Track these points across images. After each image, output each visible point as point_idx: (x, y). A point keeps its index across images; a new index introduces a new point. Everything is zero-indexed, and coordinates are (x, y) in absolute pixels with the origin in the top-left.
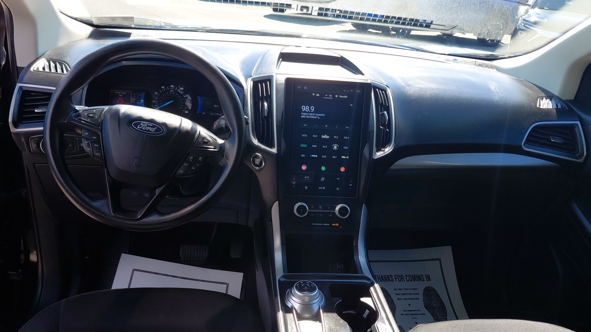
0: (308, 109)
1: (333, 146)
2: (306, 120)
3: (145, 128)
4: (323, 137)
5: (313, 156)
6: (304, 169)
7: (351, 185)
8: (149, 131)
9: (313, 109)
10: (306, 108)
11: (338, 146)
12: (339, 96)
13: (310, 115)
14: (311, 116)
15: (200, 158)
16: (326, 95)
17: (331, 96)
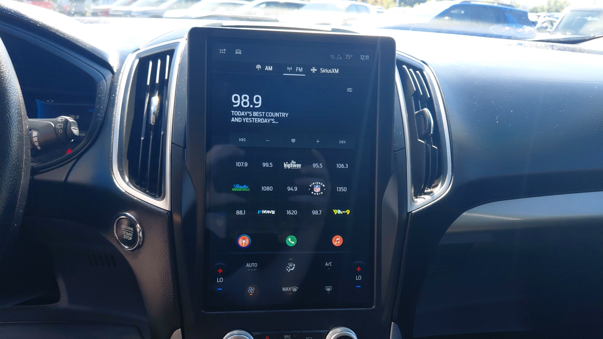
0: (247, 100)
1: (313, 186)
2: (243, 128)
4: (286, 165)
5: (264, 212)
6: (244, 245)
7: (359, 278)
9: (260, 102)
10: (241, 100)
11: (324, 186)
12: (319, 71)
13: (252, 117)
14: (256, 117)
16: (290, 69)
17: (301, 70)
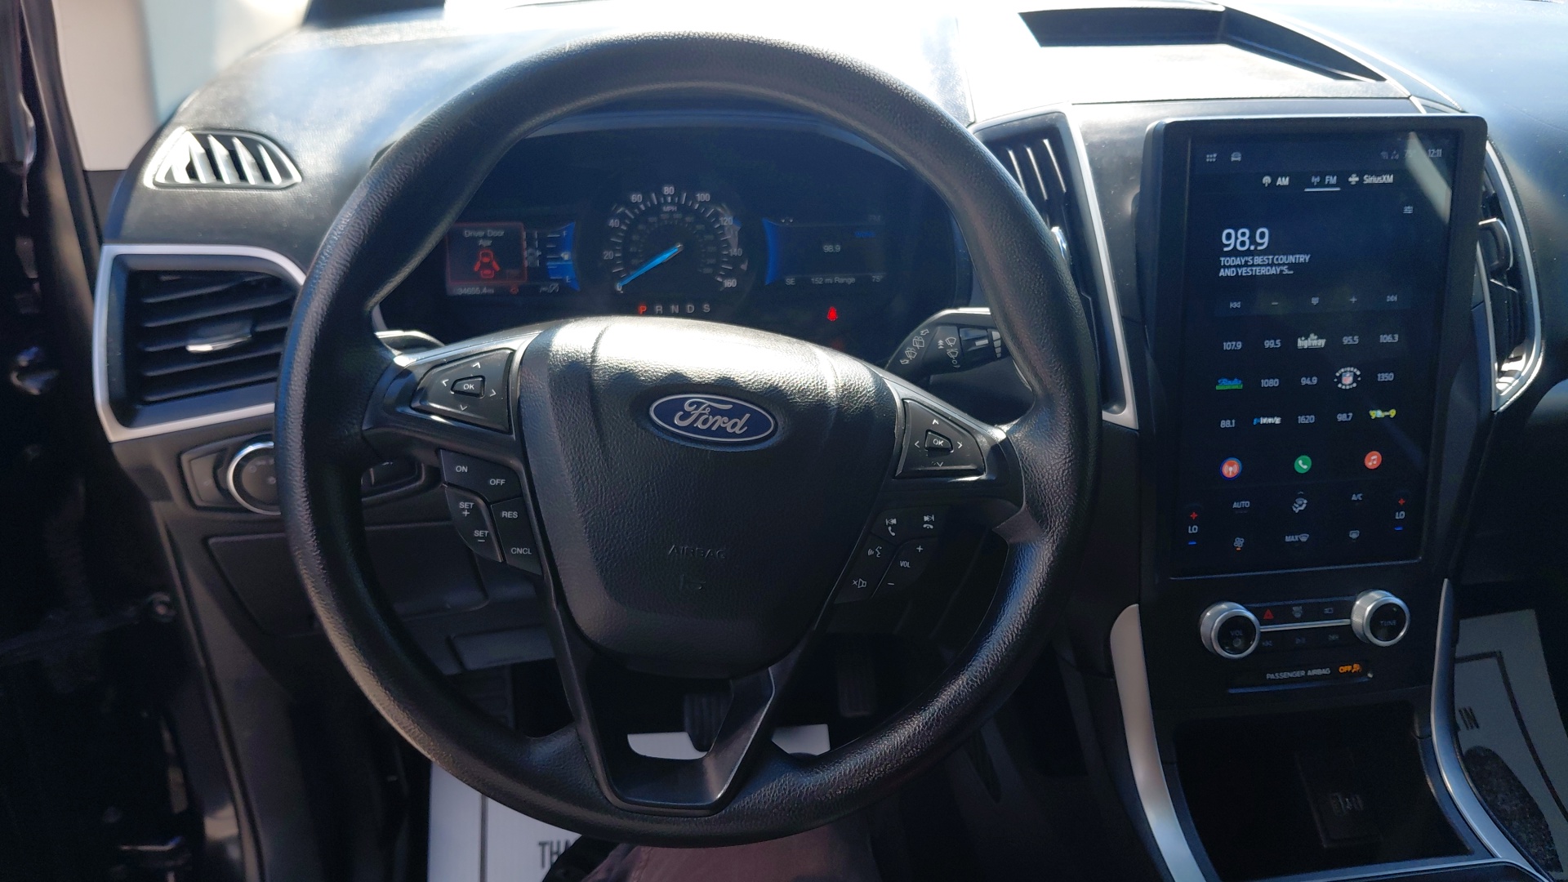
0: (1246, 239)
1: (1341, 375)
2: (1245, 286)
3: (705, 422)
4: (1302, 343)
5: (1264, 421)
6: (1230, 475)
7: (1400, 516)
8: (721, 431)
9: (1266, 240)
10: (1237, 238)
11: (1358, 373)
12: (1361, 180)
13: (1253, 265)
14: (1258, 265)
15: (926, 518)
16: (1316, 180)
17: (1333, 180)
